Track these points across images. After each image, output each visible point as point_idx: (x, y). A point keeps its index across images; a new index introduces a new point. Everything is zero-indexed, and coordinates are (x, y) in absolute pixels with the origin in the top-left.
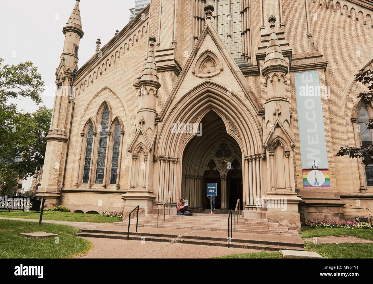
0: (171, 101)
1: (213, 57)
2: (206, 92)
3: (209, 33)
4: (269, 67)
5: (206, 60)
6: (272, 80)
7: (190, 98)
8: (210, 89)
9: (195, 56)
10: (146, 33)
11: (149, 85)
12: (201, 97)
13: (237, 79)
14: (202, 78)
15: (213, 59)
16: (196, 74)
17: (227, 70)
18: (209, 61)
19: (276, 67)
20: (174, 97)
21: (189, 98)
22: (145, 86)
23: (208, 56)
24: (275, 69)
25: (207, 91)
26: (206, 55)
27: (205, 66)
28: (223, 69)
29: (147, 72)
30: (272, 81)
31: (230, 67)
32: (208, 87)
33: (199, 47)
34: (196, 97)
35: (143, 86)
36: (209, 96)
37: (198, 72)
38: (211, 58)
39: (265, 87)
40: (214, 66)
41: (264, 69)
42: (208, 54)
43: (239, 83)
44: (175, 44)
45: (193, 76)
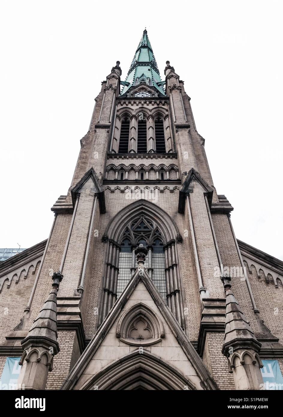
0: (76, 380)
1: (148, 314)
2: (137, 370)
3: (143, 280)
4: (237, 341)
5: (136, 318)
6: (244, 362)
7: (110, 379)
8: (145, 365)
9: (121, 310)
10: (33, 274)
11: (44, 346)
12: (128, 379)
13: (187, 354)
14: (131, 345)
15: (147, 318)
16: (121, 339)
17: (170, 338)
18: (141, 320)
19: (246, 342)
20: (82, 374)
21: (108, 378)
22: (36, 347)
23: (140, 313)
24: (245, 344)
25: (139, 370)
26: (138, 311)
27: (134, 327)
28: (164, 335)
29: (43, 323)
30: (243, 364)
31: (175, 335)
32: (140, 362)
33: (128, 297)
34: (121, 378)
35: (32, 347)
36: (140, 379)
37: (124, 336)
38: (145, 316)
39: (230, 374)
40: (148, 329)
41: (228, 343)
42: (141, 309)
43: (191, 360)
44: (82, 292)
45: (117, 340)
